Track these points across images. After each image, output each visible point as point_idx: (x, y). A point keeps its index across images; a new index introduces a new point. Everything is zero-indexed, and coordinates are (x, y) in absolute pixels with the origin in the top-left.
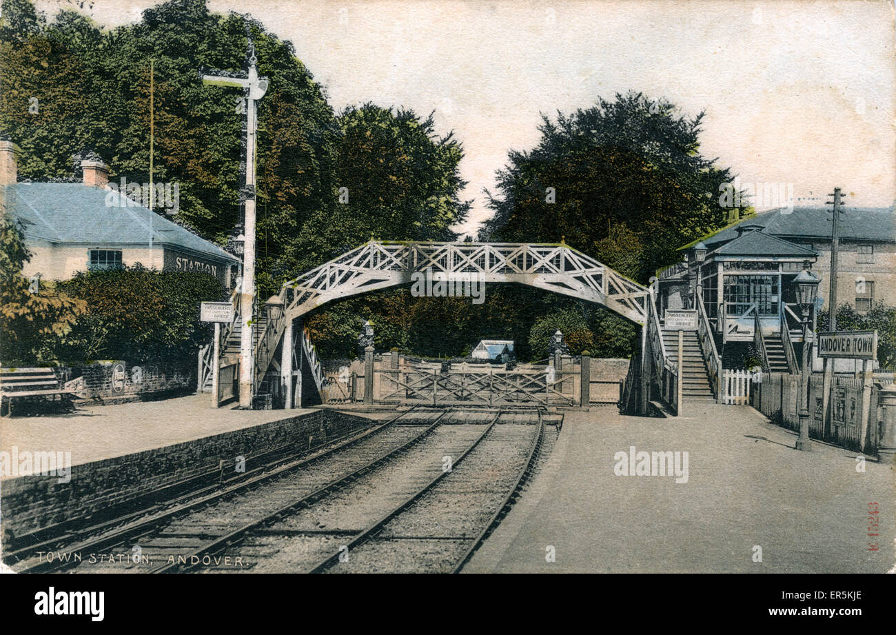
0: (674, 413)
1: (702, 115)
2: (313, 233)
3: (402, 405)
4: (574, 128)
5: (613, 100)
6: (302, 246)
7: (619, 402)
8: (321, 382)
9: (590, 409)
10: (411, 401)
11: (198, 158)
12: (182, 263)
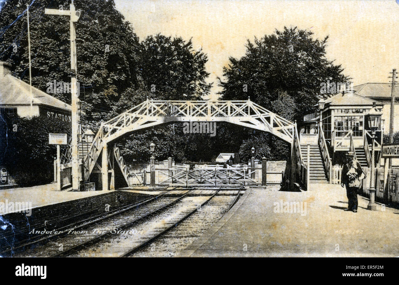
0: (305, 189)
1: (327, 37)
2: (126, 99)
3: (170, 187)
4: (263, 45)
5: (282, 30)
6: (121, 106)
7: (281, 183)
8: (127, 176)
9: (267, 187)
10: (174, 184)
11: (65, 61)
12: (51, 115)
